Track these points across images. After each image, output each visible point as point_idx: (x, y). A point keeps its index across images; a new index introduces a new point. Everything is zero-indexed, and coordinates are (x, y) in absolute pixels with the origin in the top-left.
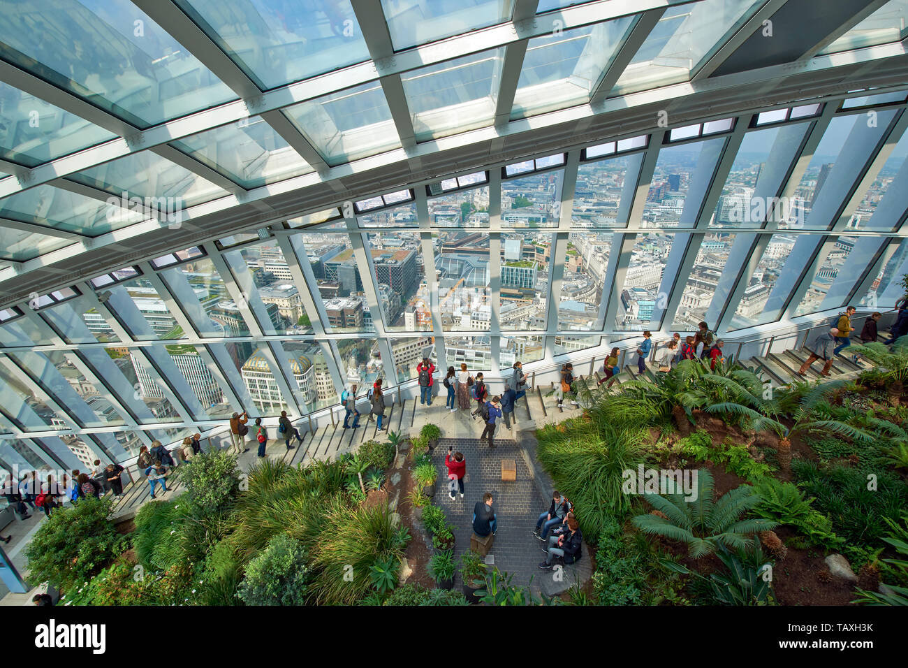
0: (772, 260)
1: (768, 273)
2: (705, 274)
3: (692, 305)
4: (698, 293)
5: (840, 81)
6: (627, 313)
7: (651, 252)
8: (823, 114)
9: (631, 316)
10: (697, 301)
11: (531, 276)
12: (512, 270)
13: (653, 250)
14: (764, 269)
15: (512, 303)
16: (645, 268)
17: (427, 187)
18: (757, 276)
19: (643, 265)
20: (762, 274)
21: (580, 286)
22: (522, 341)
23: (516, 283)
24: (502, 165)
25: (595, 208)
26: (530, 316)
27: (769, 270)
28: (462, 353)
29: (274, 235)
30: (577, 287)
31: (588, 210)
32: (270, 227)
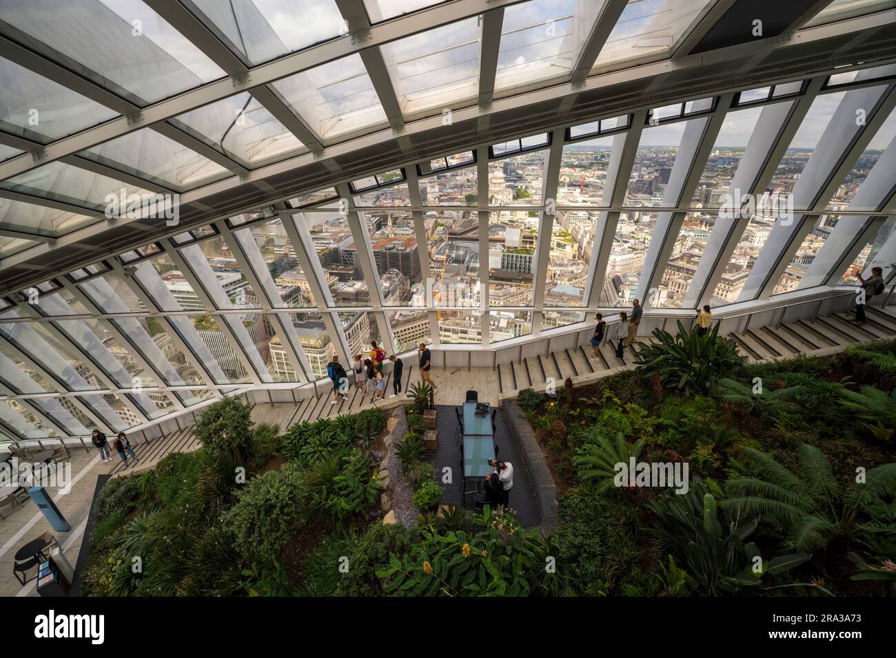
0: (756, 248)
1: (752, 260)
2: (692, 261)
3: (680, 290)
4: (686, 279)
5: (825, 56)
6: (619, 297)
7: (643, 240)
8: (807, 93)
9: (622, 299)
10: (685, 287)
11: (529, 262)
12: (512, 256)
13: (645, 239)
14: (748, 257)
15: (512, 286)
16: (637, 256)
17: (418, 166)
18: (742, 264)
19: (635, 252)
20: (747, 262)
21: (575, 271)
22: (520, 322)
23: (515, 268)
24: (489, 144)
25: (591, 199)
26: (529, 299)
27: (753, 258)
28: (465, 332)
29: (277, 215)
30: (572, 272)
31: (584, 201)
32: (273, 206)
